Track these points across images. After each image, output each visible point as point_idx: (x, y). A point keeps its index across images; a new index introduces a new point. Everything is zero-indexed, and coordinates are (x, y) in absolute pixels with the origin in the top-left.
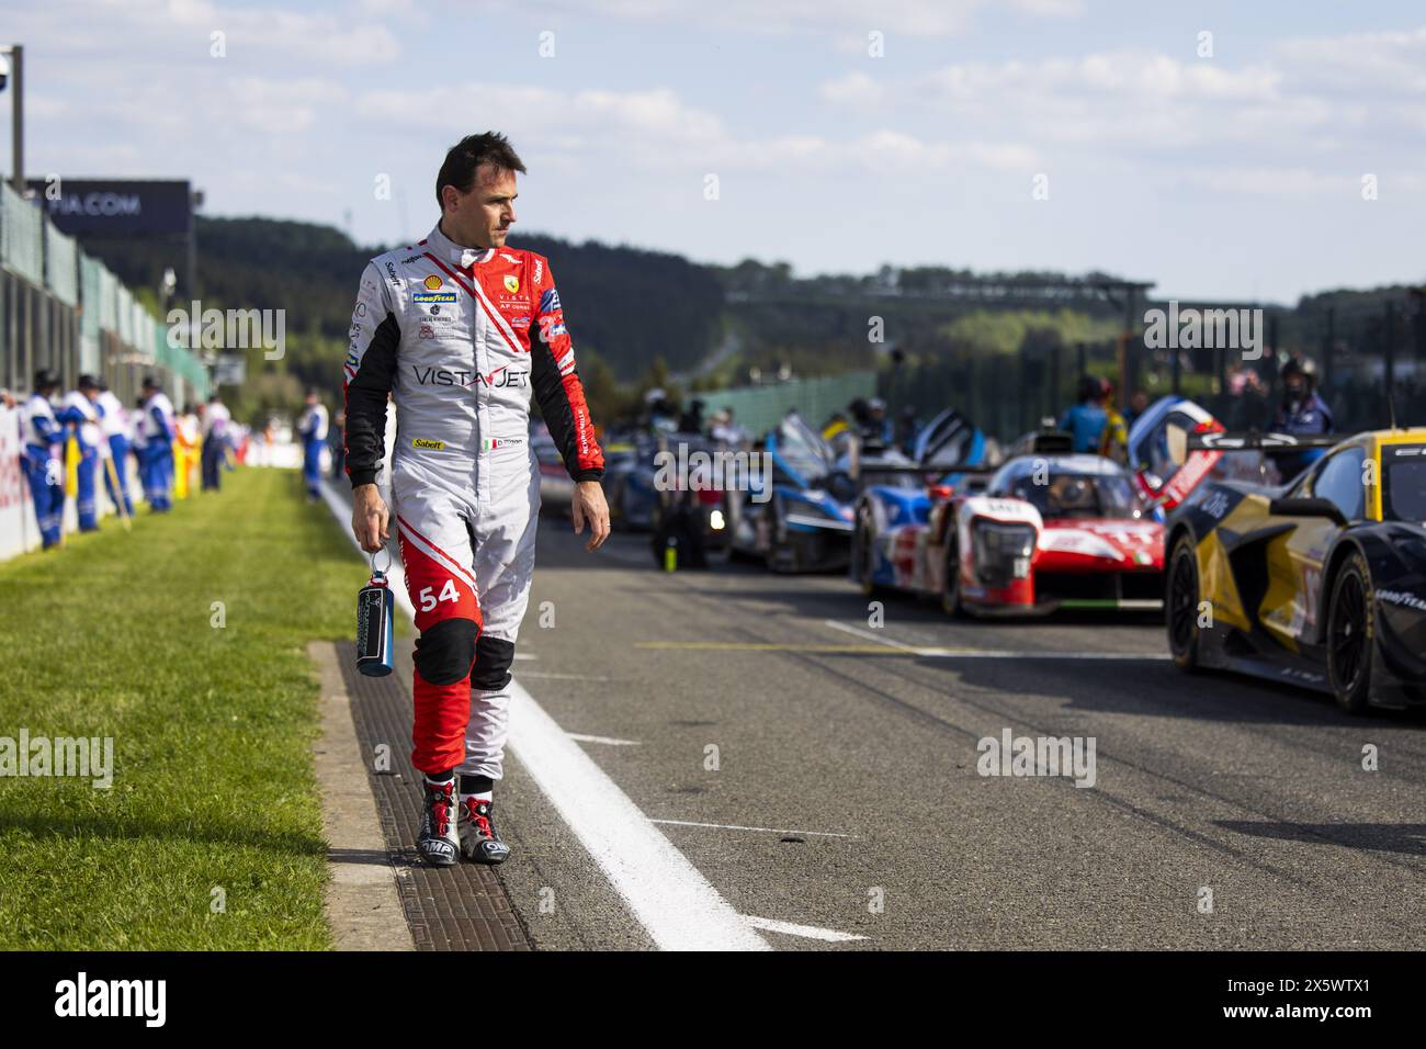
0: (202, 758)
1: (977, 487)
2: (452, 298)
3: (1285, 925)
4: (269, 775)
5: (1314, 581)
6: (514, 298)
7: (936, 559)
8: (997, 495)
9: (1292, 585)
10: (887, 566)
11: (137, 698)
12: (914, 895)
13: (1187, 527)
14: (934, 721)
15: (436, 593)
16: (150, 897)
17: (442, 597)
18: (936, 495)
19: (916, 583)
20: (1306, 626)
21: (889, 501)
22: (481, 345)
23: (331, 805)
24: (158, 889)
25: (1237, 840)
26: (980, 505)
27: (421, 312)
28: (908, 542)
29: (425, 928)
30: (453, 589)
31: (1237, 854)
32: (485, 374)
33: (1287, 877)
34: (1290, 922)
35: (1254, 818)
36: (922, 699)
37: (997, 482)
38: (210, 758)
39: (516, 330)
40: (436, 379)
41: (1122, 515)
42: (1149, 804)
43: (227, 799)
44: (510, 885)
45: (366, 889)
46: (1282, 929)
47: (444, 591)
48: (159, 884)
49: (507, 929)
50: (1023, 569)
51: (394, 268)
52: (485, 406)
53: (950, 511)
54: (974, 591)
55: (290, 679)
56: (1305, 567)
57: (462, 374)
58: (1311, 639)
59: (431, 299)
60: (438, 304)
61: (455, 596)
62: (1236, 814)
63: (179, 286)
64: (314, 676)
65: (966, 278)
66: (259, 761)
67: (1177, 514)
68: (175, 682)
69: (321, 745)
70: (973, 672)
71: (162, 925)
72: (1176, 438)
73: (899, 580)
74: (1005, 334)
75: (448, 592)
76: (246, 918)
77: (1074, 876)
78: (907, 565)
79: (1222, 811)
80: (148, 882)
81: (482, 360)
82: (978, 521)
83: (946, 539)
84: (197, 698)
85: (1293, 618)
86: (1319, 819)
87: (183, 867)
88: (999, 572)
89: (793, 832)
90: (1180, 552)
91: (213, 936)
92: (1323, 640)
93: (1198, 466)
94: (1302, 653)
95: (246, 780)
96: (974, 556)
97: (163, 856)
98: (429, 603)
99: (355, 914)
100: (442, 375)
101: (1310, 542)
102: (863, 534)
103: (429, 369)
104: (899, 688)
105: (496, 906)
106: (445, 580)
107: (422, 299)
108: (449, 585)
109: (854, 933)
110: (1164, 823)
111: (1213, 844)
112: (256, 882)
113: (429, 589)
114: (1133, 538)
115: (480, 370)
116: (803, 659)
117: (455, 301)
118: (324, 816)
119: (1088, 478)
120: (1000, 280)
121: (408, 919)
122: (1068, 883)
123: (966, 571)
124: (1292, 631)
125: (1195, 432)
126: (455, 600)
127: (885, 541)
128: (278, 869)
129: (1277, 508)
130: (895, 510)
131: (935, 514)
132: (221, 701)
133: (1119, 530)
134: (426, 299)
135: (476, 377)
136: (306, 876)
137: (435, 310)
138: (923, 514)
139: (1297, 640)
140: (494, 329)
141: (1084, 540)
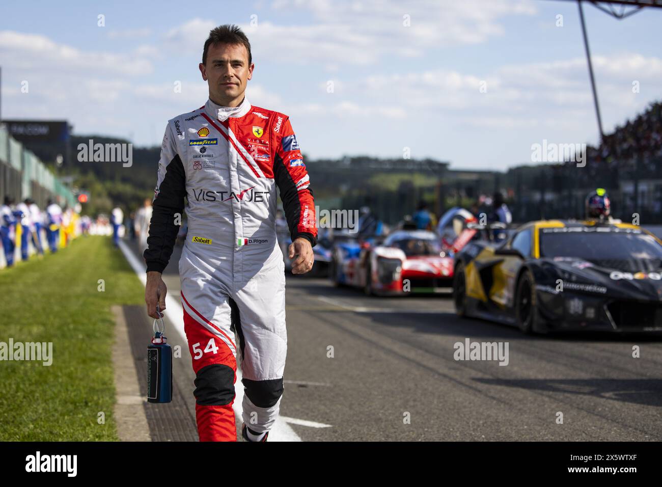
0: (67, 354)
1: (380, 244)
2: (215, 142)
3: (498, 420)
4: (93, 360)
5: (511, 282)
6: (258, 141)
7: (363, 272)
8: (388, 246)
9: (503, 283)
10: (343, 275)
11: (42, 328)
12: (351, 408)
13: (462, 260)
14: (360, 338)
15: (202, 347)
16: (43, 409)
17: (207, 350)
18: (363, 247)
19: (354, 282)
20: (509, 300)
21: (345, 249)
22: (234, 174)
23: (118, 372)
24: (47, 406)
25: (480, 386)
26: (380, 251)
27: (195, 151)
28: (352, 266)
29: (154, 422)
30: (214, 344)
31: (480, 391)
32: (237, 193)
33: (500, 401)
34: (500, 419)
35: (487, 377)
36: (356, 329)
37: (387, 241)
38: (70, 353)
39: (258, 162)
40: (206, 197)
41: (437, 255)
42: (445, 371)
43: (76, 369)
44: (189, 404)
45: (131, 406)
46: (496, 422)
47: (208, 347)
48: (47, 404)
49: (187, 423)
50: (397, 276)
51: (180, 124)
52: (239, 216)
53: (368, 254)
54: (377, 285)
55: (104, 321)
56: (508, 277)
57: (222, 193)
58: (511, 305)
59: (201, 143)
60: (205, 146)
61: (215, 350)
62: (480, 375)
63: (64, 162)
64: (113, 319)
65: (376, 161)
66: (90, 354)
67: (459, 255)
68: (57, 322)
69: (115, 347)
70: (377, 318)
71: (48, 421)
72: (458, 224)
73: (349, 281)
74: (392, 183)
75: (211, 347)
76: (81, 418)
77: (415, 400)
78: (351, 275)
79: (474, 374)
80: (42, 403)
81: (235, 183)
82: (380, 258)
83: (367, 265)
84: (65, 328)
85: (503, 297)
86: (512, 377)
87: (57, 397)
88: (387, 278)
89: (304, 383)
90: (459, 270)
91: (68, 425)
92: (515, 305)
93: (467, 236)
94: (506, 310)
95: (84, 362)
96: (378, 272)
97: (49, 392)
98: (198, 354)
99: (126, 416)
100: (209, 194)
101: (510, 266)
102: (334, 262)
103: (201, 190)
104: (348, 324)
105: (183, 414)
106: (209, 338)
107: (195, 143)
108: (212, 342)
109: (326, 424)
110: (451, 379)
111: (471, 388)
112: (86, 403)
113: (198, 344)
114: (442, 265)
115: (234, 190)
116: (310, 313)
117: (217, 144)
118: (115, 377)
119: (424, 241)
120: (391, 162)
121: (147, 418)
122: (411, 403)
123: (375, 277)
124: (503, 301)
125: (465, 222)
126: (215, 352)
127: (342, 266)
128: (95, 398)
129: (498, 252)
130: (347, 254)
131: (363, 255)
132: (75, 329)
133: (436, 261)
134: (198, 143)
135: (231, 195)
136: (107, 401)
137: (203, 150)
138: (357, 254)
139: (505, 306)
140: (242, 162)
141: (422, 265)
